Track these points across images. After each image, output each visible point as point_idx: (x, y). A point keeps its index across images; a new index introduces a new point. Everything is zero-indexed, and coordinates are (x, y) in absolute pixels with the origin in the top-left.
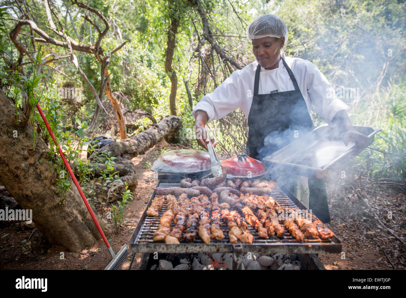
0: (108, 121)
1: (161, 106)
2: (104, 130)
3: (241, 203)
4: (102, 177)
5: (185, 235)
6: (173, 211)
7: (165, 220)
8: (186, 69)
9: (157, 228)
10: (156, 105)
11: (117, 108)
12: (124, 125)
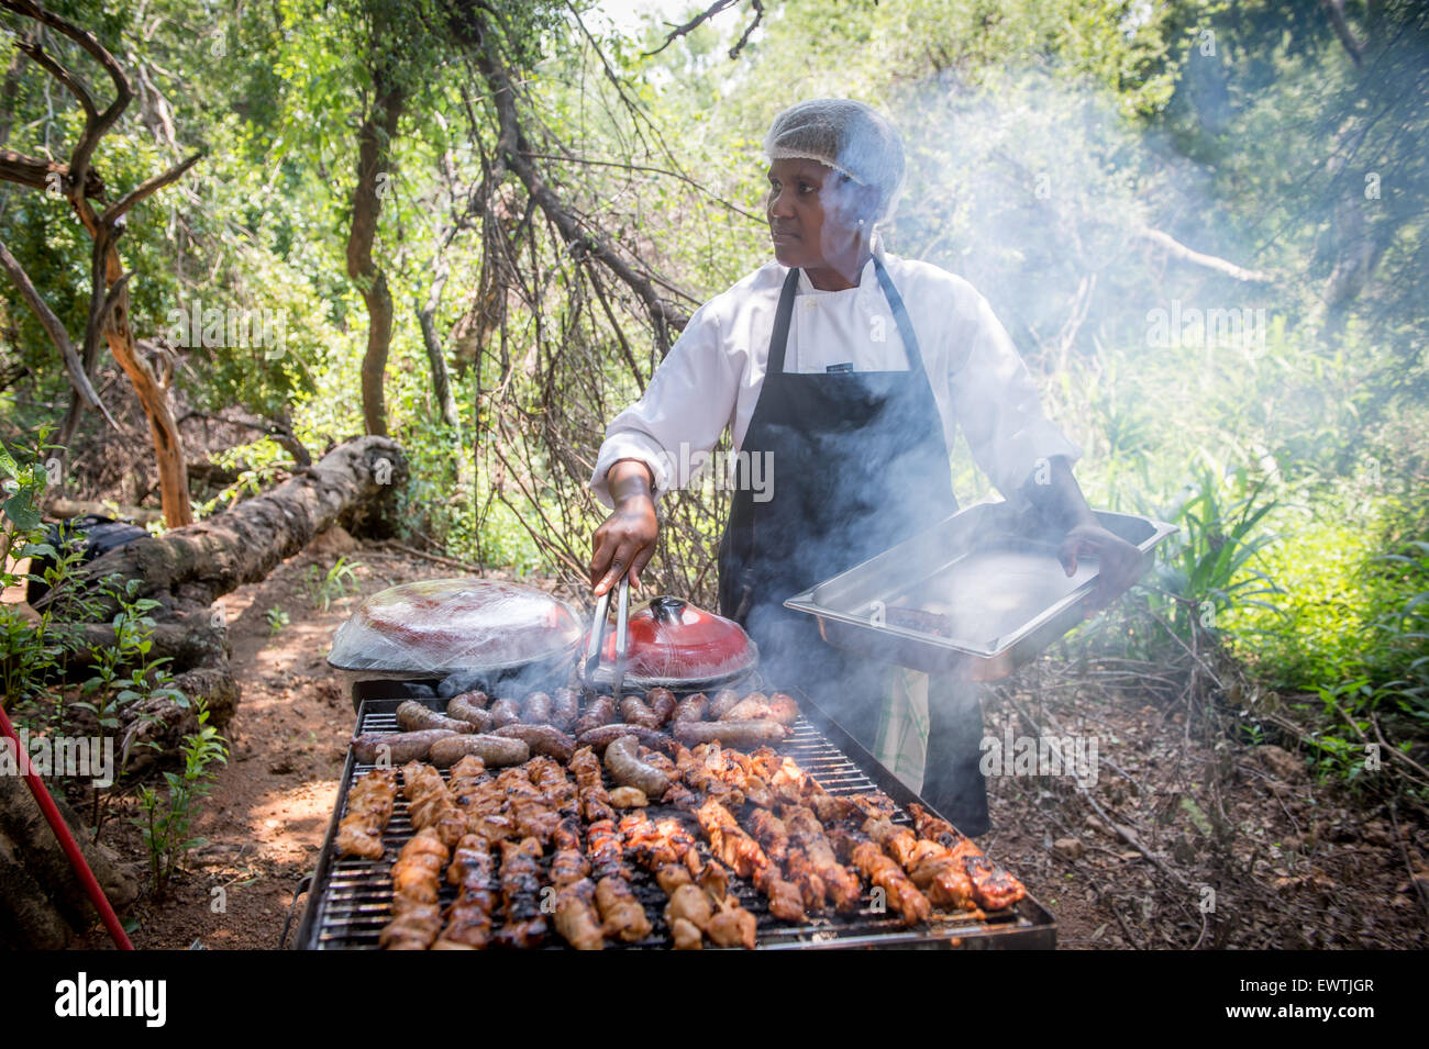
0: (108, 448)
1: (327, 401)
2: (90, 485)
3: (688, 786)
4: (98, 680)
5: (505, 933)
6: (440, 833)
7: (415, 870)
8: (424, 269)
9: (383, 906)
10: (308, 396)
11: (152, 405)
12: (179, 467)
